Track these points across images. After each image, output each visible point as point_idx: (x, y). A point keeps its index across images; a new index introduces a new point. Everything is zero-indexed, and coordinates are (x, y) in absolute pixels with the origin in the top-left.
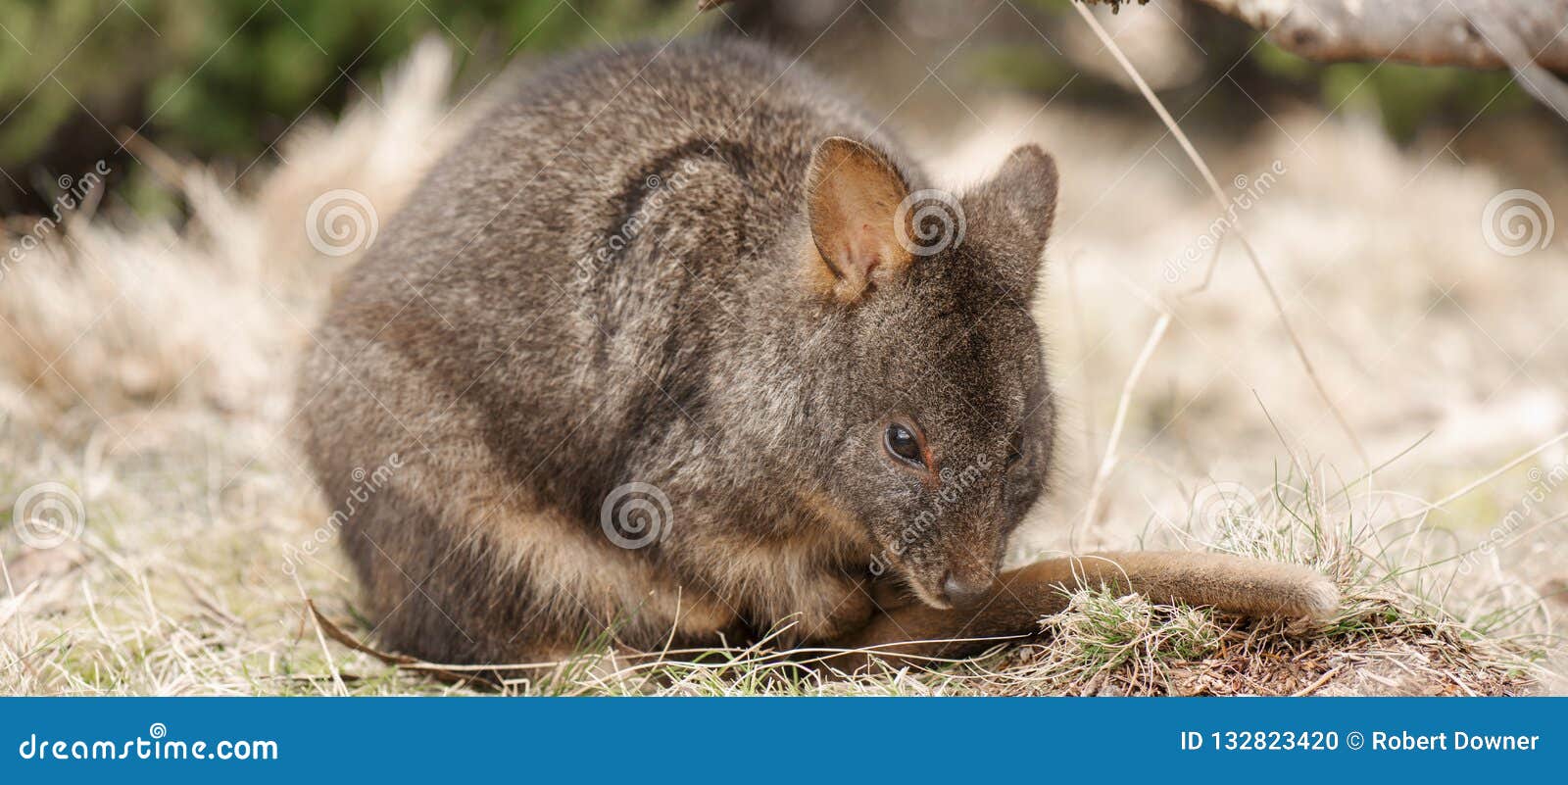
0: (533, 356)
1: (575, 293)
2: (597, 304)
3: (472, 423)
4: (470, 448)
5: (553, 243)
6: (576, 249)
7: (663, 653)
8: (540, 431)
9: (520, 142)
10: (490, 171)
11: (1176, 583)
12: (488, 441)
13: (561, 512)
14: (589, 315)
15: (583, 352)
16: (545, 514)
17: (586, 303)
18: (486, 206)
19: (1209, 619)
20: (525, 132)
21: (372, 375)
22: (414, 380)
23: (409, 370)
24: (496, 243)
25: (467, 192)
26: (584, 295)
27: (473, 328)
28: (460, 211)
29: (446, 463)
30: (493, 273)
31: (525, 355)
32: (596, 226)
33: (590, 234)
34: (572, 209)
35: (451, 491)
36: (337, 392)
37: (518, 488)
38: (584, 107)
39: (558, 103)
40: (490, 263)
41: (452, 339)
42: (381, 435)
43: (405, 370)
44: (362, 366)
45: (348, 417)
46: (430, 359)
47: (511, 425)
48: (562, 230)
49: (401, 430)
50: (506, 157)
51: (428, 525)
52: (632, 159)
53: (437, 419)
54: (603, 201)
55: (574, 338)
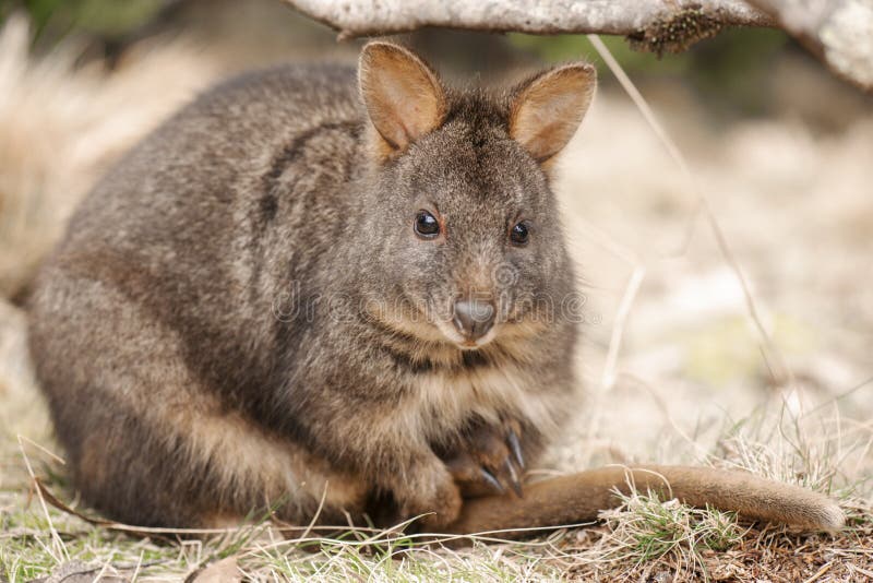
0: (213, 297)
1: (237, 248)
2: (254, 254)
3: (174, 347)
4: (172, 367)
5: (224, 213)
6: (239, 216)
7: (309, 528)
8: (222, 353)
9: (197, 136)
10: (177, 159)
11: (706, 493)
12: (187, 361)
13: (243, 416)
14: (247, 263)
15: (245, 291)
16: (229, 417)
17: (246, 254)
18: (177, 186)
19: (734, 521)
20: (201, 129)
21: (95, 307)
22: (128, 310)
23: (125, 302)
24: (186, 214)
25: (161, 173)
26: (244, 248)
27: (174, 276)
28: (158, 188)
29: (153, 375)
30: (184, 235)
31: (208, 296)
32: (253, 198)
33: (248, 203)
34: (235, 186)
35: (154, 397)
36: (65, 319)
37: (210, 398)
38: (244, 109)
39: (226, 108)
40: (182, 228)
41: (159, 282)
42: (100, 352)
43: (121, 302)
44: (85, 300)
45: (74, 337)
46: (140, 294)
47: (203, 349)
48: (229, 201)
49: (117, 349)
50: (189, 148)
51: (134, 422)
52: (277, 141)
53: (146, 342)
54: (258, 178)
55: (237, 281)
